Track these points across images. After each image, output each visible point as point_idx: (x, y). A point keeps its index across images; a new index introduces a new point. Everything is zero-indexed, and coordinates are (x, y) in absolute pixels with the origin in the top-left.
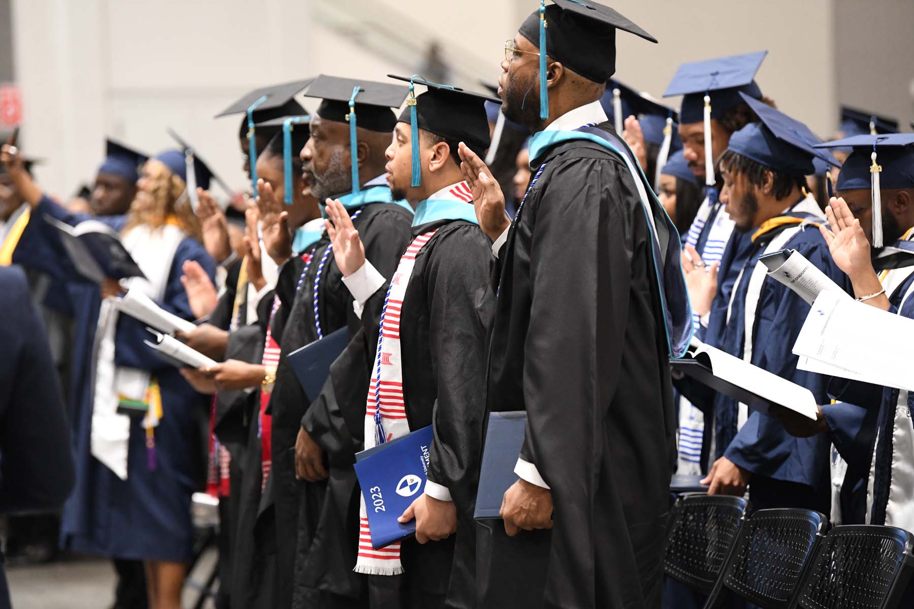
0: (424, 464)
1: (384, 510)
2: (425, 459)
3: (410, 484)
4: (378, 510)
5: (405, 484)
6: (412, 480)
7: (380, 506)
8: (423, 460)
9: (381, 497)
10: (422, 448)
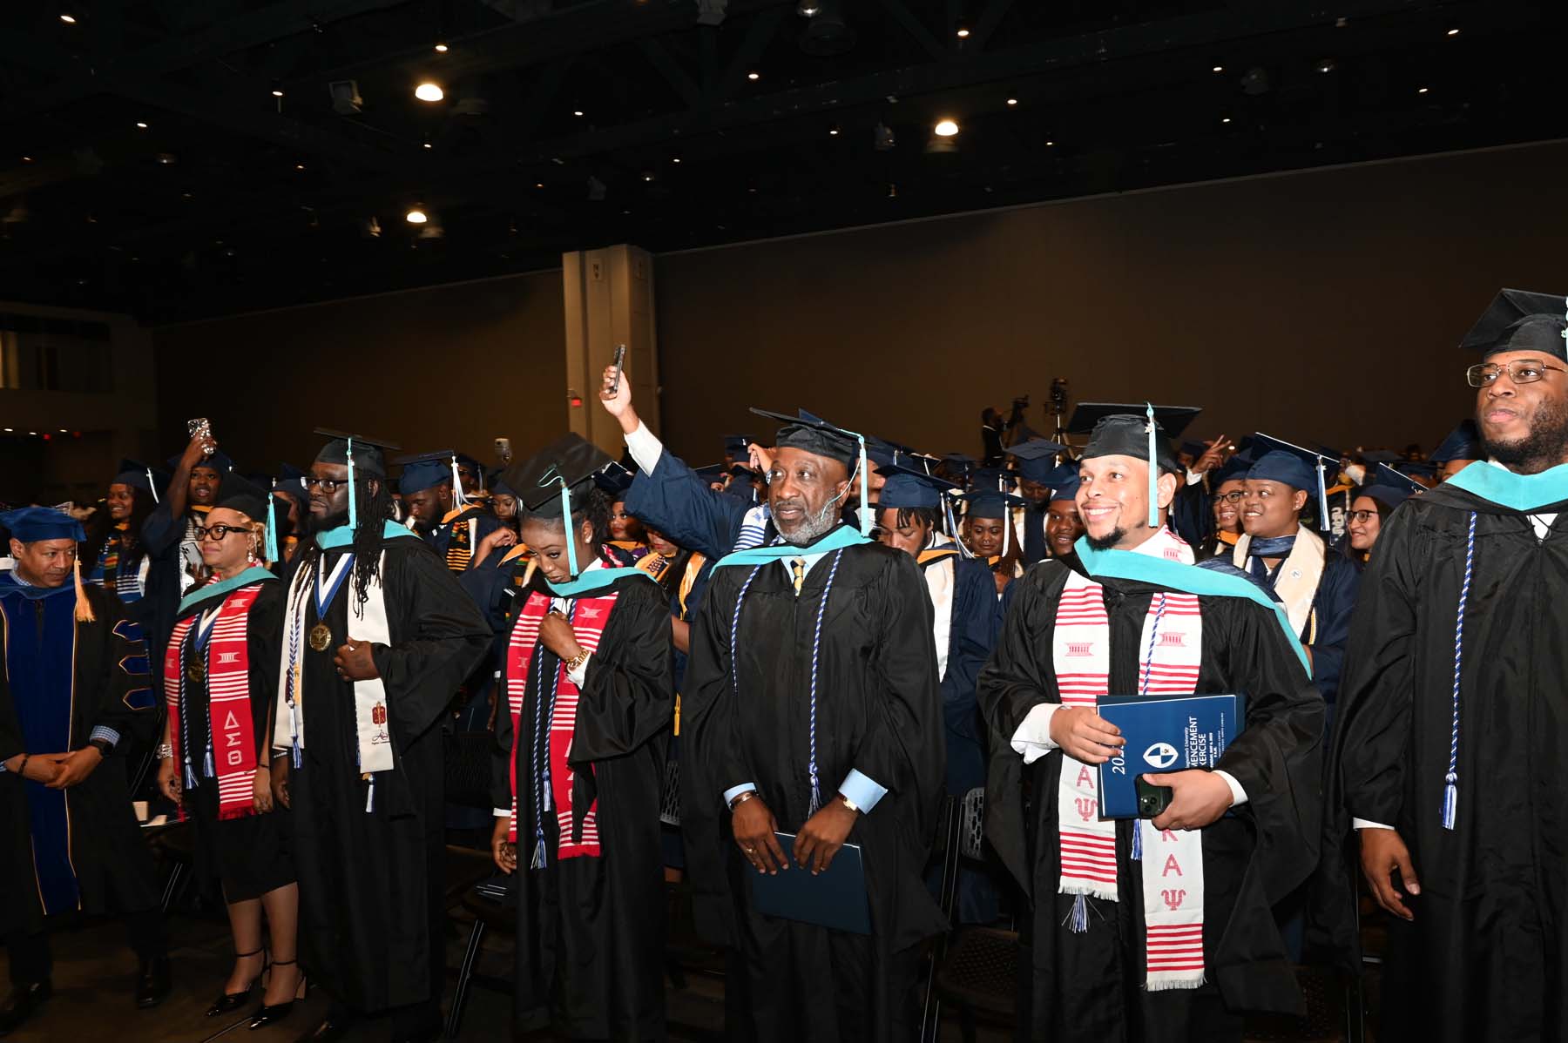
0: (1187, 737)
1: (1123, 772)
2: (1189, 733)
3: (1162, 754)
4: (1116, 770)
5: (1156, 752)
6: (1167, 751)
7: (1120, 767)
8: (1186, 732)
9: (1123, 756)
10: (1191, 719)
